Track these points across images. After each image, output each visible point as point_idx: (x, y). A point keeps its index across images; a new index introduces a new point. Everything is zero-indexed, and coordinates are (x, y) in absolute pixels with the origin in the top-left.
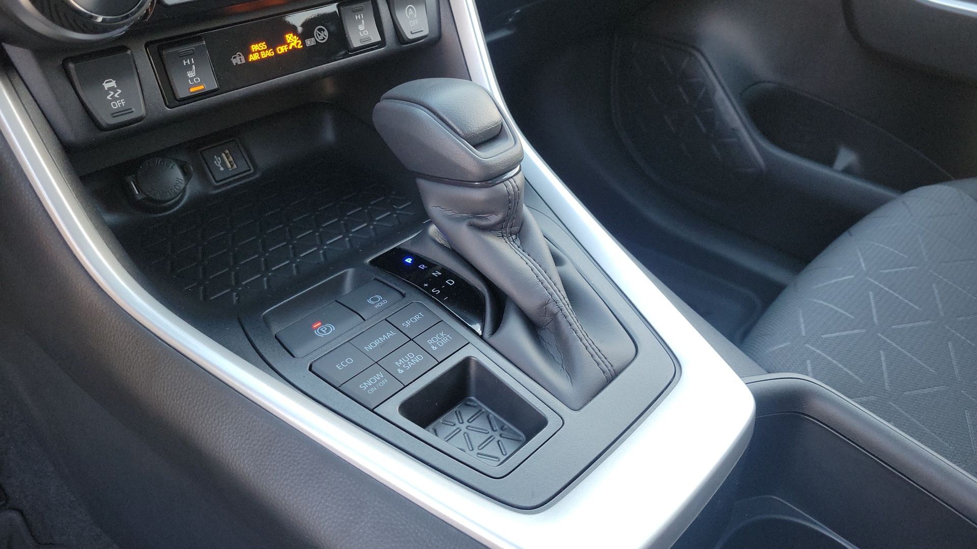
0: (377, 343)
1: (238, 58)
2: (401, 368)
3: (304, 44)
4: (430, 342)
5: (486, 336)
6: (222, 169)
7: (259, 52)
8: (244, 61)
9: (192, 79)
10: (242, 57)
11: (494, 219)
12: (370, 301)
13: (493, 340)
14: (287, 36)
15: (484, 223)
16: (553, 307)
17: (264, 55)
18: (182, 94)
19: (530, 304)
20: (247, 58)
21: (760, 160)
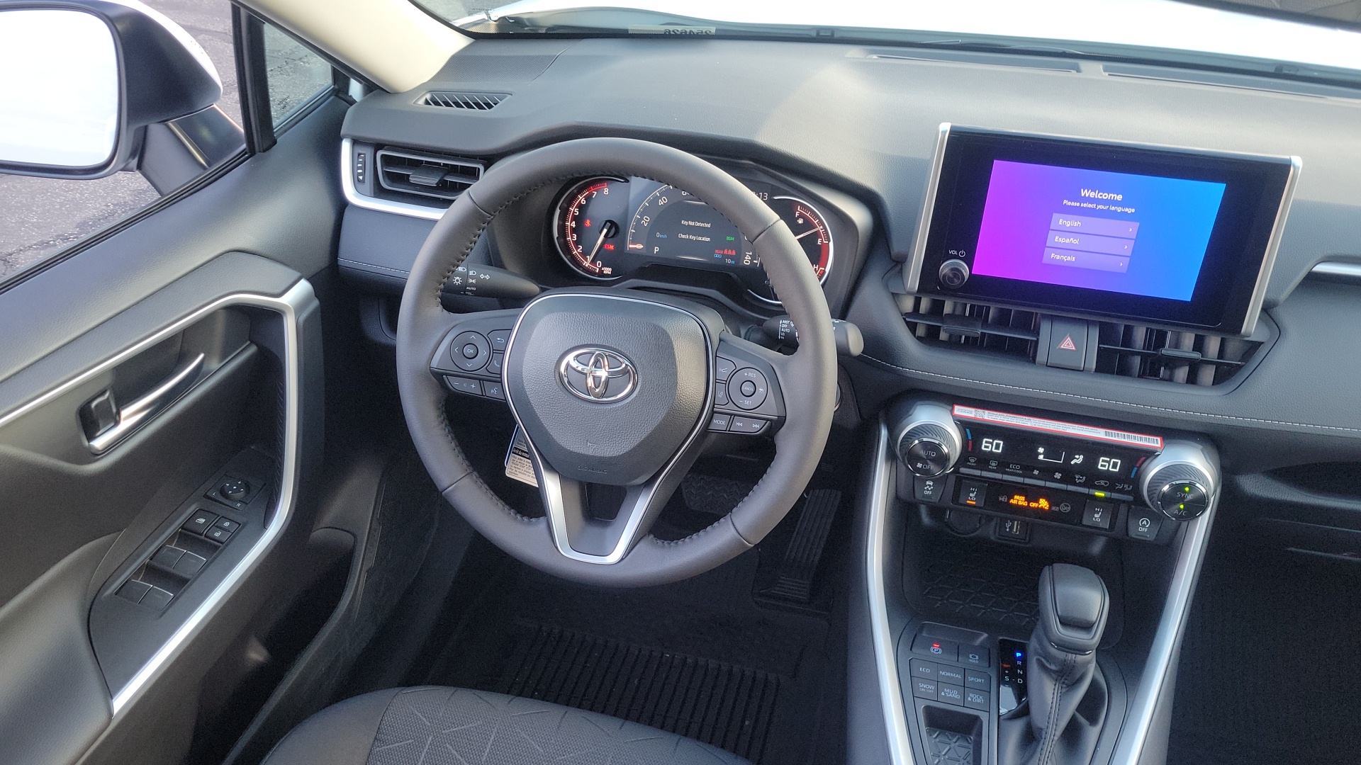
0: (948, 674)
1: (1003, 498)
2: (945, 693)
3: (1050, 507)
4: (971, 695)
5: (1003, 717)
6: (1008, 530)
7: (1018, 500)
8: (1006, 501)
9: (971, 497)
10: (1006, 499)
12: (971, 656)
14: (1041, 500)
17: (1020, 503)
18: (961, 501)
20: (1009, 499)
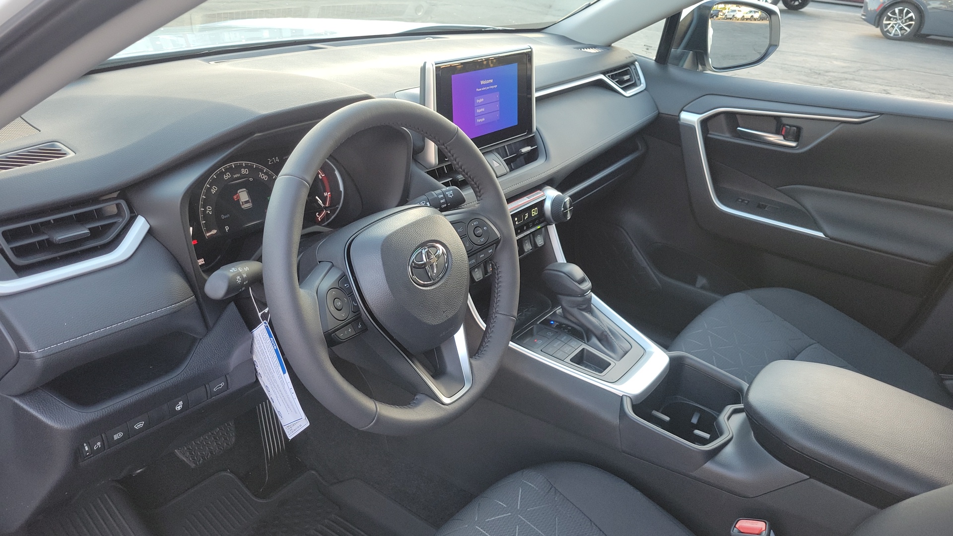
0: (557, 344)
4: (570, 344)
5: (586, 342)
11: (584, 307)
13: (589, 343)
15: (581, 308)
16: (605, 333)
19: (598, 333)
21: (659, 284)
